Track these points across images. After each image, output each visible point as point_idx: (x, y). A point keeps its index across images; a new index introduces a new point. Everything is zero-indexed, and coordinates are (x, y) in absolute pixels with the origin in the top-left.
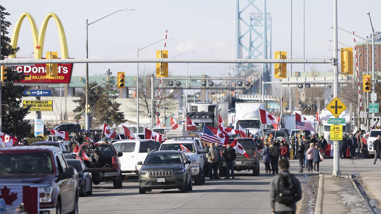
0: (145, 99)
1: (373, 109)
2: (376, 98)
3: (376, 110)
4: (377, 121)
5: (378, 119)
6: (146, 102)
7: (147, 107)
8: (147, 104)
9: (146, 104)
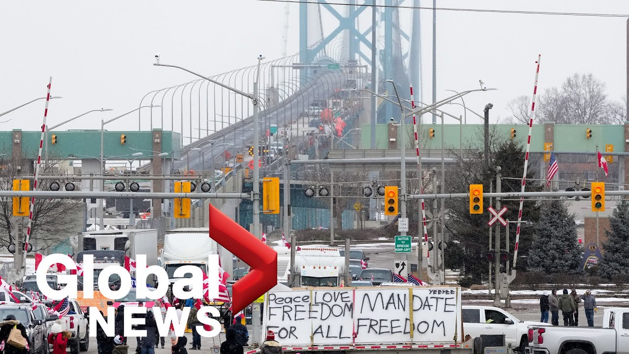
0: (5, 213)
1: (402, 246)
2: (407, 226)
3: (407, 248)
4: (401, 267)
5: (403, 264)
6: (7, 218)
7: (9, 228)
8: (8, 222)
9: (5, 223)
